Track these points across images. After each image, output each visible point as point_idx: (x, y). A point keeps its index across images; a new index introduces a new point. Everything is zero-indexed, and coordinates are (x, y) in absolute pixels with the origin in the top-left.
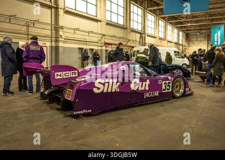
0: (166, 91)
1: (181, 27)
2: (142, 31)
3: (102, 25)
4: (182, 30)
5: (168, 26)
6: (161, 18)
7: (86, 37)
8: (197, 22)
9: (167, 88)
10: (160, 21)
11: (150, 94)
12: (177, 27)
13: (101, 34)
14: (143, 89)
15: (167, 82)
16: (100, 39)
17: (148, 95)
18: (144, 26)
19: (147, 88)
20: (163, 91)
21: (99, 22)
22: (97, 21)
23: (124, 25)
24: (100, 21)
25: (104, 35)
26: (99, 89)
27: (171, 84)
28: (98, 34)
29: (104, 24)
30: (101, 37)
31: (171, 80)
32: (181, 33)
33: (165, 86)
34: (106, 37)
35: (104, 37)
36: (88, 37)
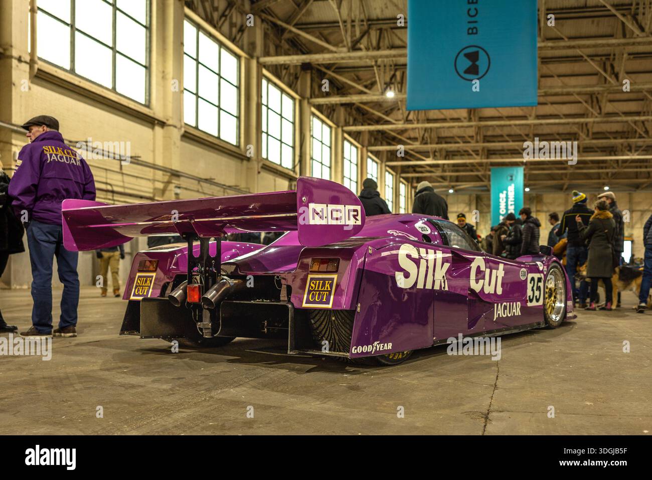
1: (405, 169)
2: (294, 170)
3: (167, 138)
4: (406, 179)
5: (369, 161)
6: (350, 133)
7: (110, 175)
8: (448, 155)
10: (346, 144)
11: (505, 308)
12: (392, 168)
13: (164, 170)
14: (492, 289)
16: (160, 186)
17: (501, 311)
18: (301, 156)
19: (500, 291)
21: (158, 129)
22: (151, 121)
23: (238, 147)
24: (163, 124)
25: (175, 174)
26: (407, 275)
28: (154, 167)
29: (176, 134)
30: (166, 179)
31: (542, 272)
32: (403, 188)
34: (183, 182)
35: (175, 181)
36: (119, 177)
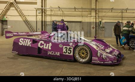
0: (67, 54)
9: (68, 51)
11: (52, 53)
14: (47, 48)
15: (68, 47)
17: (50, 53)
19: (50, 48)
20: (64, 54)
26: (21, 43)
27: (72, 50)
31: (72, 46)
33: (66, 50)
